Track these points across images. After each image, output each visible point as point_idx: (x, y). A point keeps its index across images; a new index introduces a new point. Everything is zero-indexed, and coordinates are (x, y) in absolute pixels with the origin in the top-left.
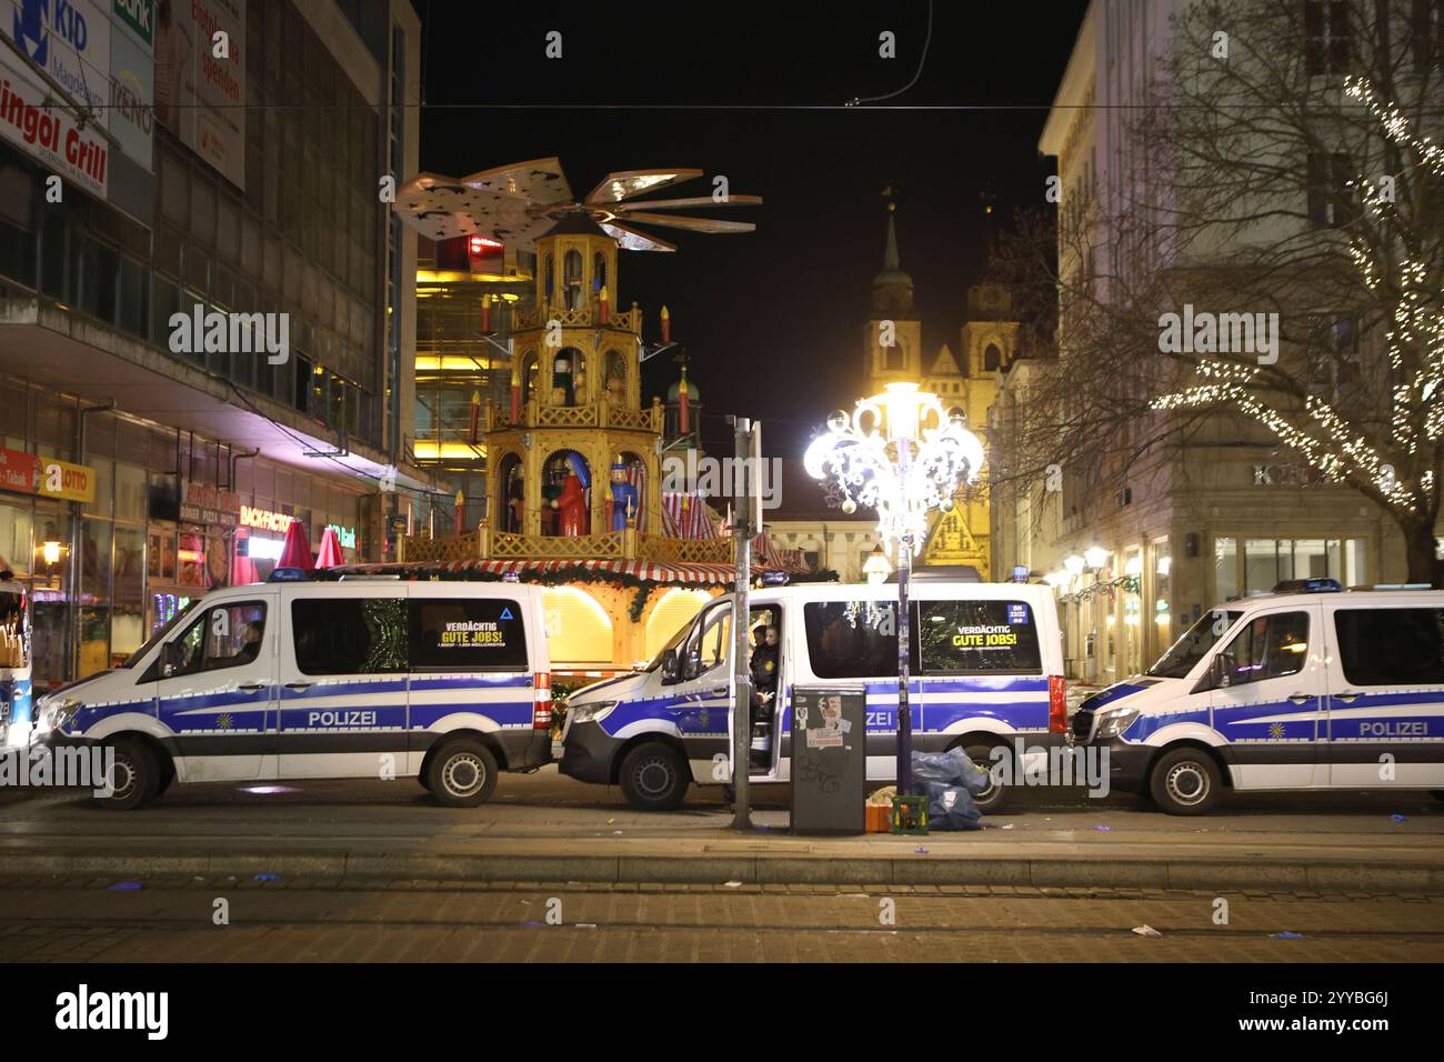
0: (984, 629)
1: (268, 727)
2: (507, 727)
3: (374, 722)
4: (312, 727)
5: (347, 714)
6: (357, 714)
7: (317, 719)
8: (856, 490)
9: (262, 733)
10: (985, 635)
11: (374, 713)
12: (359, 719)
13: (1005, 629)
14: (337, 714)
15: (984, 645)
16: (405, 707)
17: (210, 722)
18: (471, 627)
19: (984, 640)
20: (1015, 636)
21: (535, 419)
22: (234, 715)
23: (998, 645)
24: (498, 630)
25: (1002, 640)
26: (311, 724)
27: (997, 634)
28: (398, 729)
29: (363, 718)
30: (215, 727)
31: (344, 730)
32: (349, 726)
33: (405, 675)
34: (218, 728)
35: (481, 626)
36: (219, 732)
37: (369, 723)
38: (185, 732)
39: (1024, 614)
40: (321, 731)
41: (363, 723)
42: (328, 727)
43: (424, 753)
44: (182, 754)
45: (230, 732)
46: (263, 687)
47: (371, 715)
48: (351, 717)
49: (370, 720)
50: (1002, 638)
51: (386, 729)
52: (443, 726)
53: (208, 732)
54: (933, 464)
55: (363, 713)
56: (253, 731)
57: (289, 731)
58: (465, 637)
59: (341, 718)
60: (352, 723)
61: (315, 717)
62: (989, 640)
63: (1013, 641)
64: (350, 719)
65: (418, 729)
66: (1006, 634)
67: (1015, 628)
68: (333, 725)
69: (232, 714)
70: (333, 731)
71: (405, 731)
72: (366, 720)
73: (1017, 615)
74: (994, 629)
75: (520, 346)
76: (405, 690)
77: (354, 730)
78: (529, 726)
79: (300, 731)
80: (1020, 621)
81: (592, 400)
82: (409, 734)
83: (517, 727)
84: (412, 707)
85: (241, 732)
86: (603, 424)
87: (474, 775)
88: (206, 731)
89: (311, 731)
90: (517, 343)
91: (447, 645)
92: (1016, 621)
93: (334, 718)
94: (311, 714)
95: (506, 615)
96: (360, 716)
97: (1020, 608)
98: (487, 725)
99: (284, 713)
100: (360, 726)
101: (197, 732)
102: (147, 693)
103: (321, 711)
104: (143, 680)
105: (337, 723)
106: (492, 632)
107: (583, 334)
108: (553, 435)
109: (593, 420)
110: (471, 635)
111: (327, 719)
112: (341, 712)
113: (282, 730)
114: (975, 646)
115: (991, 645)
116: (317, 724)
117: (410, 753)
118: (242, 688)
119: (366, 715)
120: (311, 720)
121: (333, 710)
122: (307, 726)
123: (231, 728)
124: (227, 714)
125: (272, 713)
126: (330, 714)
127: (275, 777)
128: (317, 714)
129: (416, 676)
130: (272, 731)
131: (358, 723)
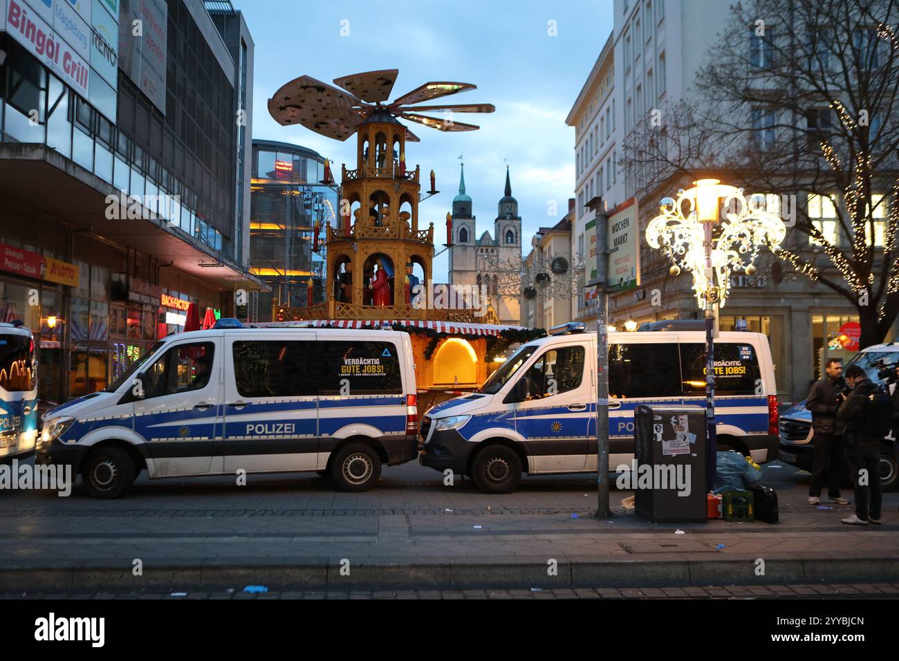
0: (724, 363)
1: (217, 435)
2: (388, 433)
3: (294, 431)
4: (248, 435)
5: (274, 425)
6: (281, 425)
7: (252, 429)
8: (680, 258)
9: (211, 440)
10: (724, 367)
11: (294, 425)
12: (282, 429)
13: (738, 363)
14: (267, 425)
15: (724, 375)
16: (316, 419)
17: (174, 431)
18: (361, 361)
19: (724, 371)
20: (744, 368)
23: (733, 374)
24: (380, 364)
25: (736, 370)
26: (248, 433)
27: (733, 367)
28: (310, 436)
29: (286, 428)
30: (177, 436)
31: (272, 437)
32: (275, 434)
33: (315, 397)
34: (180, 437)
35: (369, 361)
36: (180, 439)
37: (290, 432)
38: (154, 440)
39: (749, 353)
40: (255, 437)
41: (286, 432)
42: (260, 435)
43: (330, 453)
44: (152, 456)
45: (189, 439)
46: (212, 406)
47: (291, 426)
48: (277, 428)
49: (291, 430)
50: (736, 369)
51: (302, 436)
52: (343, 433)
53: (172, 440)
54: (735, 239)
55: (286, 425)
56: (205, 439)
57: (231, 438)
58: (357, 369)
59: (270, 429)
60: (277, 432)
61: (250, 428)
62: (728, 371)
63: (743, 372)
64: (276, 430)
65: (325, 436)
66: (738, 367)
67: (744, 363)
68: (264, 434)
69: (190, 426)
70: (264, 437)
71: (316, 437)
72: (288, 430)
73: (745, 353)
74: (730, 363)
76: (315, 408)
77: (279, 437)
78: (403, 433)
79: (240, 438)
80: (747, 357)
82: (318, 439)
83: (395, 433)
84: (320, 419)
85: (196, 439)
86: (402, 238)
87: (364, 469)
88: (169, 439)
89: (248, 438)
91: (346, 375)
92: (744, 357)
93: (265, 428)
94: (248, 426)
95: (386, 353)
96: (283, 427)
97: (747, 348)
98: (374, 433)
99: (228, 424)
100: (284, 434)
101: (164, 440)
102: (127, 411)
103: (255, 423)
104: (121, 402)
105: (267, 432)
106: (376, 365)
108: (371, 244)
109: (395, 236)
110: (362, 367)
111: (260, 429)
112: (270, 423)
113: (227, 438)
114: (719, 375)
115: (728, 374)
116: (252, 433)
117: (320, 453)
118: (197, 407)
119: (288, 426)
120: (248, 430)
121: (264, 423)
122: (245, 434)
123: (189, 437)
124: (186, 426)
125: (219, 425)
126: (262, 426)
127: (221, 473)
128: (252, 426)
129: (323, 398)
130: (219, 438)
131: (282, 432)
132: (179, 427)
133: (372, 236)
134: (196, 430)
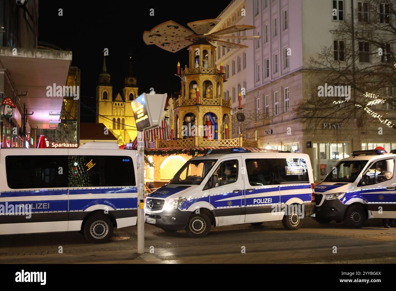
3: (271, 202)
4: (254, 204)
5: (264, 199)
6: (267, 199)
7: (256, 201)
9: (240, 207)
11: (271, 199)
12: (267, 201)
14: (261, 199)
16: (279, 196)
17: (225, 204)
21: (201, 102)
22: (232, 201)
26: (254, 203)
29: (268, 200)
30: (227, 206)
31: (263, 205)
32: (265, 203)
33: (278, 185)
34: (228, 206)
36: (228, 207)
37: (270, 202)
38: (218, 208)
40: (257, 205)
41: (268, 202)
42: (259, 204)
44: (218, 216)
45: (231, 207)
48: (265, 200)
53: (225, 207)
55: (268, 199)
56: (238, 207)
57: (248, 206)
59: (262, 201)
60: (265, 202)
64: (265, 201)
68: (260, 204)
70: (260, 205)
72: (269, 201)
75: (189, 79)
76: (279, 190)
77: (266, 205)
79: (251, 206)
81: (215, 97)
84: (281, 196)
85: (235, 207)
86: (221, 105)
89: (254, 206)
90: (188, 78)
91: (289, 175)
94: (254, 200)
96: (267, 200)
101: (222, 208)
102: (206, 194)
103: (257, 198)
105: (261, 203)
107: (211, 76)
108: (206, 108)
109: (218, 104)
111: (259, 201)
112: (262, 198)
113: (246, 206)
116: (256, 203)
118: (234, 191)
119: (269, 200)
120: (254, 202)
121: (260, 198)
122: (253, 204)
123: (232, 206)
124: (230, 200)
125: (243, 200)
126: (259, 200)
127: (244, 223)
128: (256, 200)
129: (281, 186)
130: (243, 206)
131: (267, 202)
132: (228, 201)
133: (207, 103)
134: (235, 203)
